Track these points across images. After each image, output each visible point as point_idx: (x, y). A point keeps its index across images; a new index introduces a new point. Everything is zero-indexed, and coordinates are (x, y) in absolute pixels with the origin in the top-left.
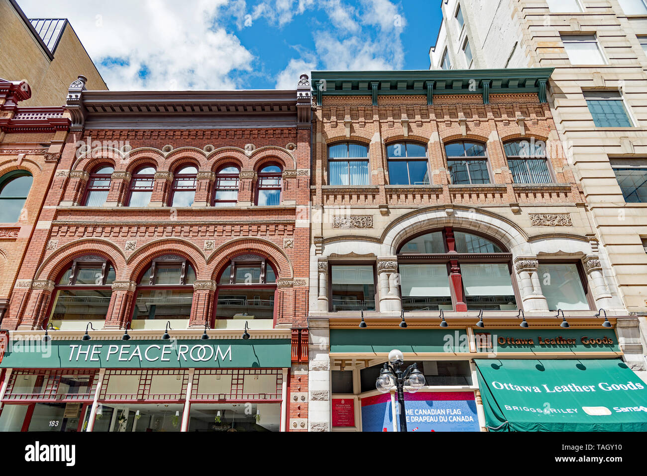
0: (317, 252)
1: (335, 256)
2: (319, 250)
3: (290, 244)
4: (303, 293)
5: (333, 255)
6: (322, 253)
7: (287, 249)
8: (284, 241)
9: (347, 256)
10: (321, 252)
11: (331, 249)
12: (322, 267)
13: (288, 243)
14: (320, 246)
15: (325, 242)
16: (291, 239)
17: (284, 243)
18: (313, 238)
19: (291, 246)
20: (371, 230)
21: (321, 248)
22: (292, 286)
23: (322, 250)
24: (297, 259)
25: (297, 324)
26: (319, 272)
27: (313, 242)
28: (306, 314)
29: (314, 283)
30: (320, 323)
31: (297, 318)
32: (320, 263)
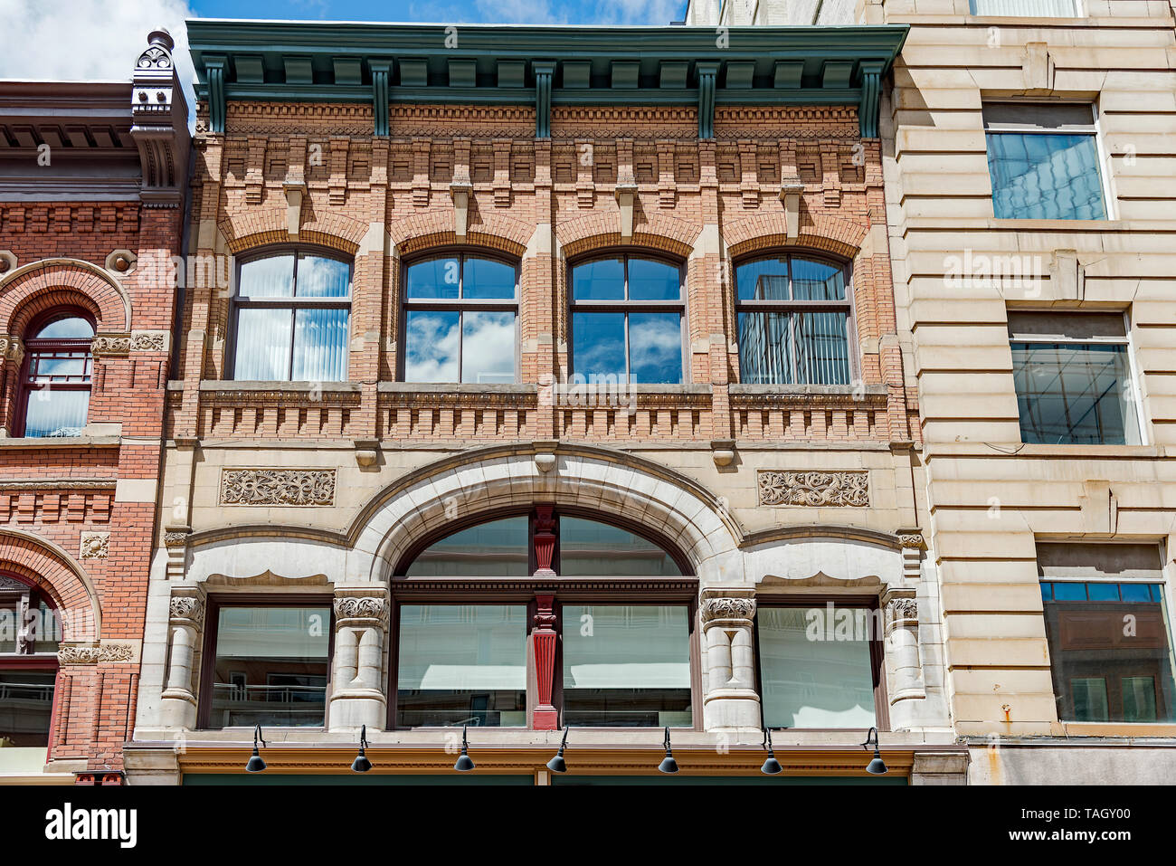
0: (171, 570)
1: (222, 583)
2: (178, 565)
3: (98, 548)
4: (122, 681)
5: (215, 579)
6: (184, 575)
7: (89, 561)
8: (82, 540)
9: (253, 581)
10: (181, 570)
11: (211, 563)
12: (181, 613)
13: (94, 544)
14: (179, 555)
15: (196, 543)
16: (103, 535)
17: (82, 544)
18: (163, 532)
19: (100, 553)
20: (326, 510)
21: (182, 560)
22: (95, 662)
23: (186, 566)
24: (114, 589)
25: (98, 761)
26: (171, 624)
27: (162, 543)
28: (127, 735)
29: (155, 653)
30: (153, 759)
31: (100, 745)
32: (177, 600)
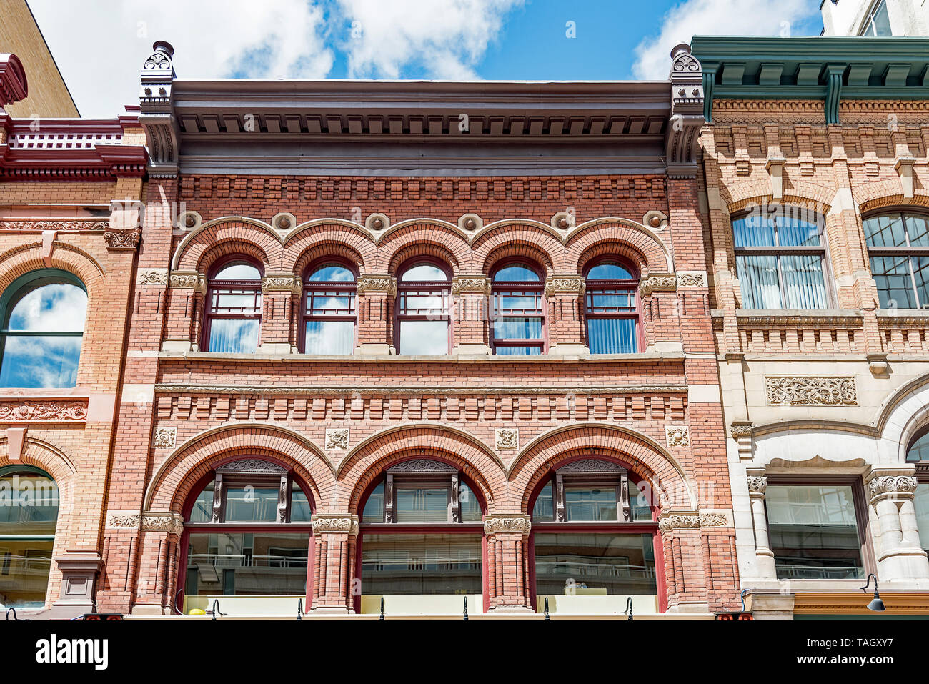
0: (743, 455)
1: (780, 465)
2: (747, 451)
3: (681, 439)
4: (724, 542)
5: (776, 463)
6: (752, 459)
7: (675, 448)
8: (667, 432)
9: (805, 464)
10: (749, 455)
11: (770, 450)
12: (757, 488)
13: (678, 435)
14: (747, 443)
15: (757, 434)
16: (683, 428)
17: (667, 436)
18: (728, 427)
19: (683, 442)
20: (852, 408)
21: (749, 447)
22: (697, 526)
23: (752, 452)
24: (703, 470)
25: (717, 605)
26: (751, 497)
27: (729, 434)
28: (735, 583)
29: (743, 520)
30: (775, 602)
31: (717, 592)
32: (753, 478)
